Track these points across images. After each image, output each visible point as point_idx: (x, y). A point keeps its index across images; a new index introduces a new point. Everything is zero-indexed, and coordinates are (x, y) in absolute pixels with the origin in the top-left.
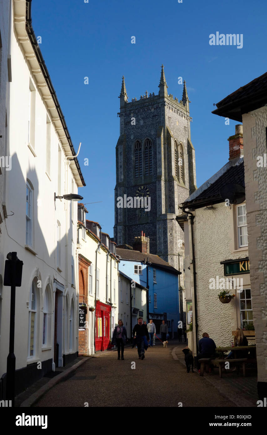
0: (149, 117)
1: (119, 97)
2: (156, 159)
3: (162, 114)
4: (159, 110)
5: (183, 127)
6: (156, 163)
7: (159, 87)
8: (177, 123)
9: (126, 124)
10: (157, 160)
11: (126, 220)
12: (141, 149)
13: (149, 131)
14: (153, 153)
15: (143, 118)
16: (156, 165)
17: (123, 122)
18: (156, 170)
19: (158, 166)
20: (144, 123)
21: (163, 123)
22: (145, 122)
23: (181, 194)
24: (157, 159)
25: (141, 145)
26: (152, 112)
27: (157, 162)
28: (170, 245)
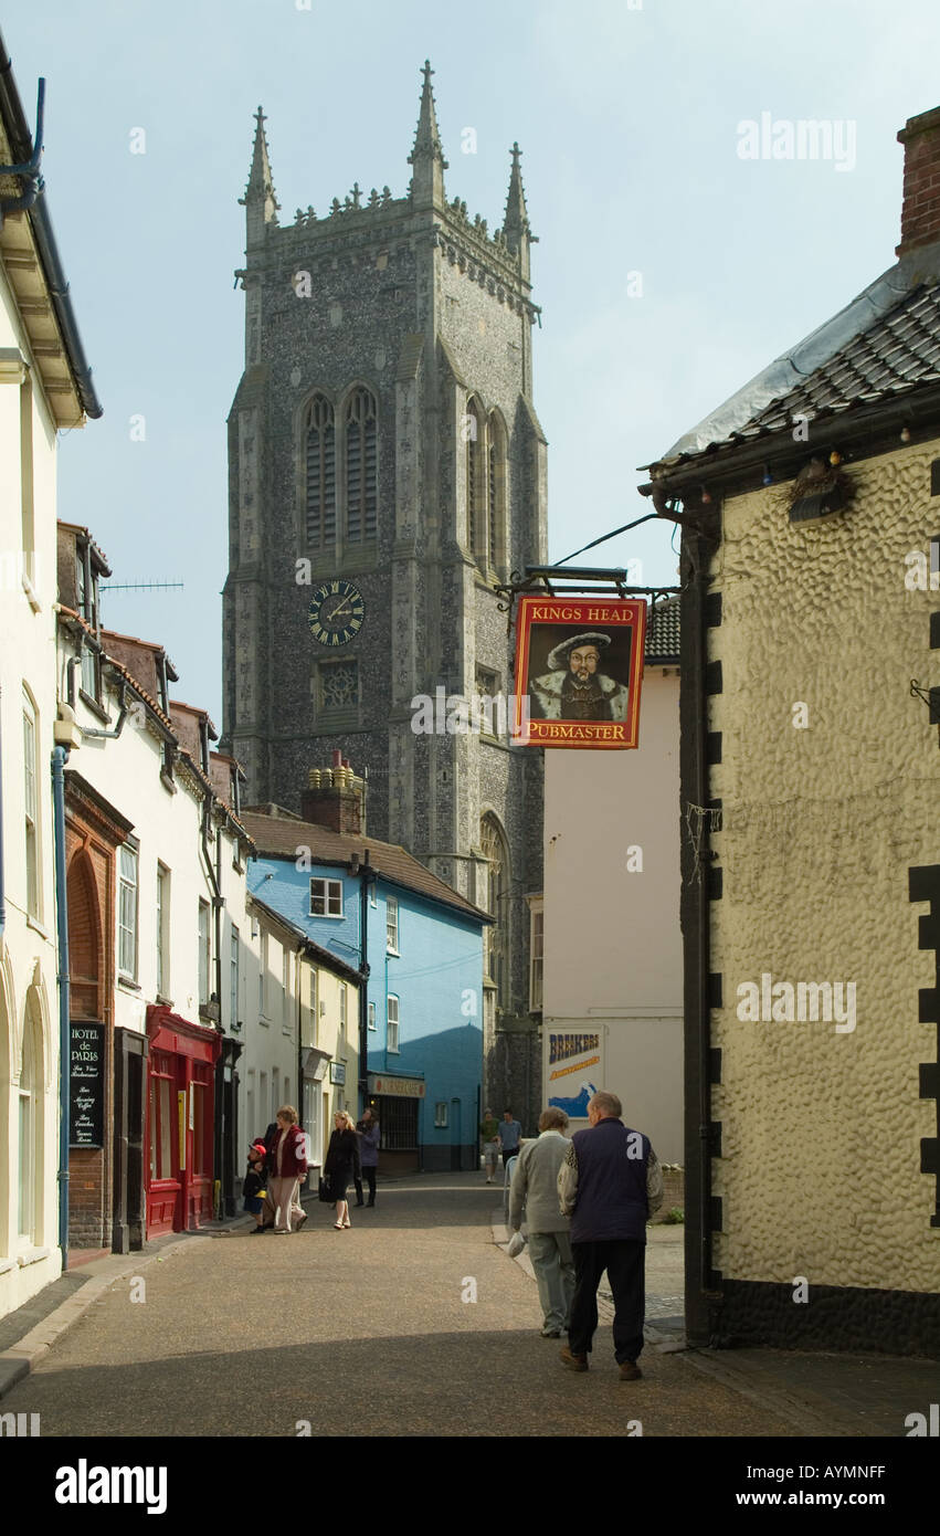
0: (368, 293)
1: (240, 202)
2: (392, 472)
3: (419, 282)
4: (408, 266)
5: (505, 347)
6: (394, 488)
7: (410, 161)
8: (482, 325)
9: (273, 322)
10: (398, 479)
11: (267, 716)
12: (330, 430)
13: (366, 354)
14: (379, 447)
15: (341, 298)
16: (393, 496)
17: (256, 312)
18: (393, 516)
19: (399, 503)
20: (344, 319)
21: (425, 319)
22: (347, 316)
23: (486, 620)
24: (399, 470)
25: (332, 410)
26: (378, 271)
27: (394, 482)
28: (441, 817)
